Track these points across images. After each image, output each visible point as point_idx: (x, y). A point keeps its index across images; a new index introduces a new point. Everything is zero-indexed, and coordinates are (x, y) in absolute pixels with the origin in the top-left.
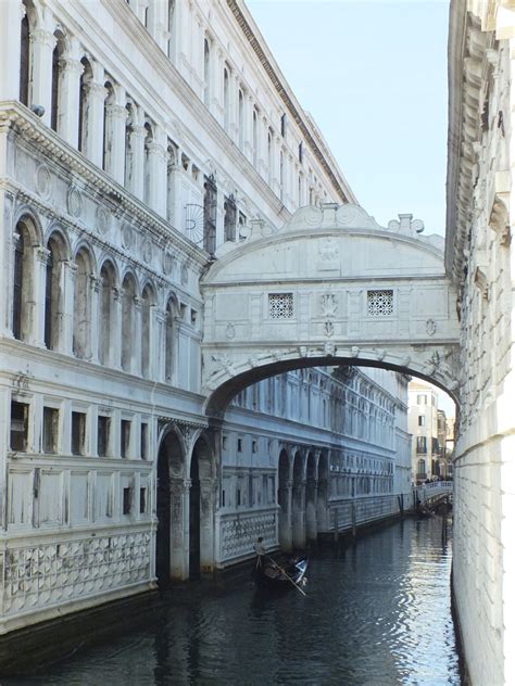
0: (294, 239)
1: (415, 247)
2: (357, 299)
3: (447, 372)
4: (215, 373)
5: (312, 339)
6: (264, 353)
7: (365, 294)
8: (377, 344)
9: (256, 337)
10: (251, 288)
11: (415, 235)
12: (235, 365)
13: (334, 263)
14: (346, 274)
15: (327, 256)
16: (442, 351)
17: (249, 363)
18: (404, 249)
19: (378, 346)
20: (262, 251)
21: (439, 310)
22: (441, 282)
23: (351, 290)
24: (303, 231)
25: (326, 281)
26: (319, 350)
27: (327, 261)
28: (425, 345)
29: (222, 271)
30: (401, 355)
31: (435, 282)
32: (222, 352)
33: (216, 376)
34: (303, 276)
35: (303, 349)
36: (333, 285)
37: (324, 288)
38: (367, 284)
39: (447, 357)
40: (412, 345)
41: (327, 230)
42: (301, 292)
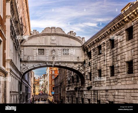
0: (44, 35)
1: (74, 39)
2: (60, 51)
3: (82, 70)
4: (24, 68)
5: (49, 61)
6: (37, 64)
7: (62, 50)
8: (65, 62)
9: (35, 60)
10: (33, 47)
11: (74, 36)
12: (30, 67)
13: (55, 42)
14: (58, 45)
15: (53, 40)
16: (80, 65)
17: (33, 66)
18: (71, 40)
19: (65, 63)
20: (36, 38)
21: (80, 55)
22: (80, 48)
23: (59, 49)
24: (47, 34)
25: (53, 46)
26: (51, 63)
27: (53, 41)
28: (77, 63)
29: (26, 42)
30: (71, 65)
31: (79, 48)
32: (26, 63)
33: (24, 69)
34: (47, 45)
35: (47, 63)
36: (54, 48)
37: (52, 48)
38: (63, 48)
39: (82, 66)
40: (74, 63)
41: (53, 34)
42: (46, 49)
